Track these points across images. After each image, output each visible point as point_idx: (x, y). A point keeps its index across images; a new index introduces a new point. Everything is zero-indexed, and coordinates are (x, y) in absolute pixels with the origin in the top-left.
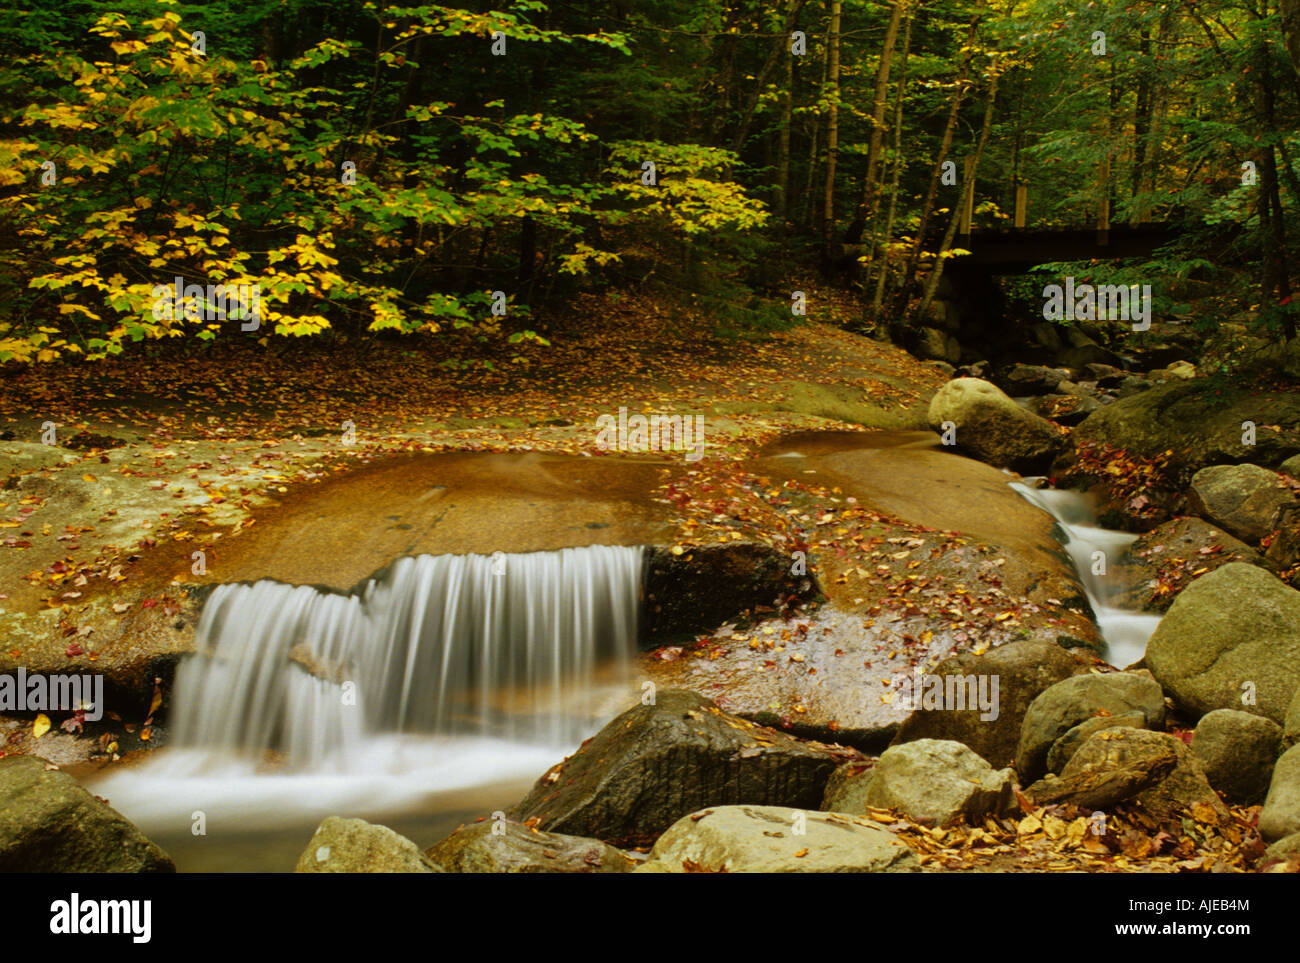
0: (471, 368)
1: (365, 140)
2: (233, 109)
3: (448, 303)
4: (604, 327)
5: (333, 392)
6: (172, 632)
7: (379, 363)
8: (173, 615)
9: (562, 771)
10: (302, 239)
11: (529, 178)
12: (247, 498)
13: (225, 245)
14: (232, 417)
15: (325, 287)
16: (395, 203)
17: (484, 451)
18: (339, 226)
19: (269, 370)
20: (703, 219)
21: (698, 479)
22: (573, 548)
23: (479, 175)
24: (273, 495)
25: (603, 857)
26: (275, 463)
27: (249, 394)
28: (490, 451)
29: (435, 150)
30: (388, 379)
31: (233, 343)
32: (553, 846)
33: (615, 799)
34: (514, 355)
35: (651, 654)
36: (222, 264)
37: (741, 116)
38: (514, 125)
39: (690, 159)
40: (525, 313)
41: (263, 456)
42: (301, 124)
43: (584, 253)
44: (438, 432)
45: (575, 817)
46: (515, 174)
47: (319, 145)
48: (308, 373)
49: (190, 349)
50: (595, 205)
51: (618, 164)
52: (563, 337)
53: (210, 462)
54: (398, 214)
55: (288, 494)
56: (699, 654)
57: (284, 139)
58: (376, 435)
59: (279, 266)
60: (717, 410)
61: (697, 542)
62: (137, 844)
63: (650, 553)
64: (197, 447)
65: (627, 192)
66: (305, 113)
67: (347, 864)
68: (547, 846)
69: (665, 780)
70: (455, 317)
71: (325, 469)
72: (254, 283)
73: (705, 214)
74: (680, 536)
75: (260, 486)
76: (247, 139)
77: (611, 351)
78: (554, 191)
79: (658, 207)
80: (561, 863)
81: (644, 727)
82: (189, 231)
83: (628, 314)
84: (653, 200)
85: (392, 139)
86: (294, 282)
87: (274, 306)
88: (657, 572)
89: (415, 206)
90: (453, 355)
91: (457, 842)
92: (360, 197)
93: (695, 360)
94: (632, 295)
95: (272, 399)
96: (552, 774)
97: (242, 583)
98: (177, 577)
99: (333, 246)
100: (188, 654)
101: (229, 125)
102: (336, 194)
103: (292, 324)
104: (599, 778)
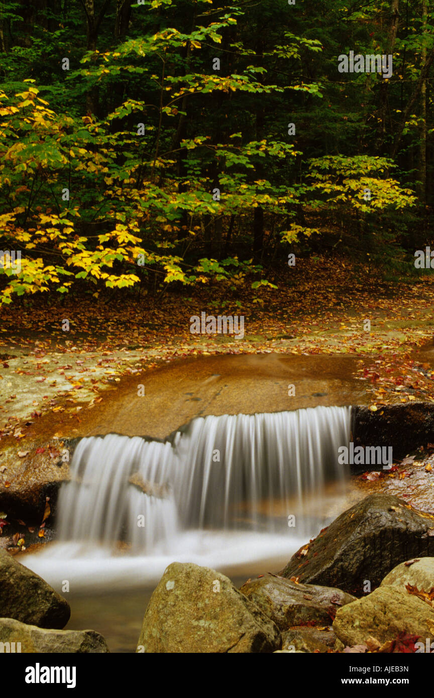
0: (227, 307)
1: (154, 164)
2: (72, 148)
3: (212, 264)
4: (311, 278)
5: (141, 324)
6: (55, 468)
7: (169, 306)
8: (55, 457)
9: (309, 549)
10: (119, 227)
11: (259, 182)
12: (96, 385)
13: (72, 233)
14: (80, 340)
15: (135, 256)
16: (176, 202)
17: (241, 354)
18: (141, 218)
19: (100, 312)
20: (373, 203)
21: (382, 366)
22: (305, 408)
23: (227, 182)
24: (112, 383)
25: (343, 600)
26: (112, 364)
27: (89, 327)
28: (244, 353)
29: (198, 168)
30: (175, 316)
31: (77, 297)
32: (310, 593)
33: (347, 564)
34: (254, 297)
35: (360, 477)
36: (70, 244)
37: (393, 138)
38: (249, 148)
39: (362, 165)
40: (260, 270)
41: (103, 361)
42: (114, 155)
43: (296, 229)
44: (211, 344)
45: (321, 576)
46: (250, 181)
47: (127, 168)
48: (125, 313)
49: (51, 301)
50: (301, 198)
51: (315, 171)
52: (285, 285)
53: (71, 365)
54: (179, 208)
55: (121, 382)
56: (392, 475)
57: (105, 165)
58: (171, 347)
59: (106, 245)
60: (389, 326)
61: (386, 402)
62: (46, 592)
63: (355, 411)
64: (62, 356)
65: (322, 189)
66: (117, 148)
67: (185, 591)
68: (305, 592)
69: (379, 551)
70: (216, 273)
71: (143, 366)
72: (91, 256)
73: (374, 200)
74: (374, 399)
75: (104, 378)
76: (81, 166)
77: (316, 293)
78: (275, 190)
79: (343, 197)
80: (315, 603)
81: (363, 517)
82: (49, 225)
83: (325, 269)
84: (339, 193)
85: (172, 162)
86: (115, 254)
87: (104, 269)
88: (361, 423)
89: (189, 202)
90: (215, 299)
91: (247, 590)
92: (154, 198)
93: (371, 296)
94: (327, 257)
95: (104, 330)
96: (303, 551)
97: (97, 436)
98: (57, 434)
99: (138, 230)
100: (67, 482)
101: (70, 158)
102: (138, 198)
103: (116, 280)
104: (335, 550)
